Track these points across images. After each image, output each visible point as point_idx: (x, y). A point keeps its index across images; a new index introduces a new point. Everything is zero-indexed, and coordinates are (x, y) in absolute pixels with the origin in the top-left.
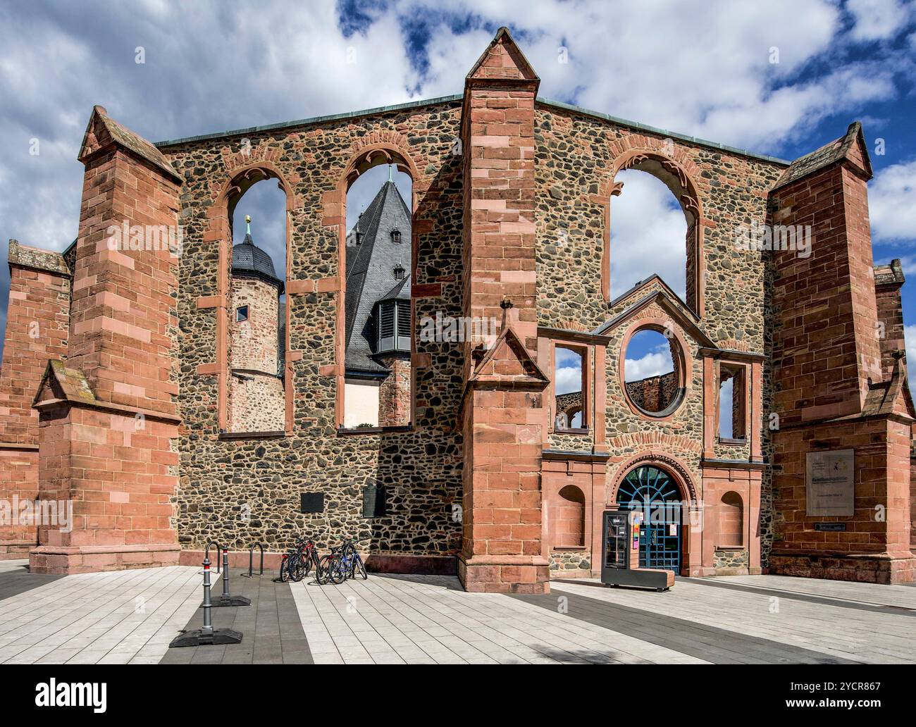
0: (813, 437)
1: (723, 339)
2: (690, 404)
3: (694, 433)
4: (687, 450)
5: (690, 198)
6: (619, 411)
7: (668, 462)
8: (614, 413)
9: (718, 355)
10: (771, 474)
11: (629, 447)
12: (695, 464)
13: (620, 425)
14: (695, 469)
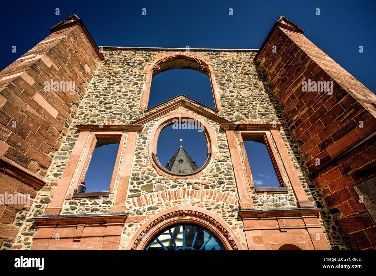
0: (350, 169)
1: (241, 120)
2: (219, 163)
3: (226, 186)
4: (221, 203)
5: (202, 66)
6: (146, 175)
7: (200, 217)
8: (140, 177)
9: (237, 128)
10: (332, 220)
11: (154, 205)
12: (232, 216)
13: (145, 186)
14: (234, 221)
